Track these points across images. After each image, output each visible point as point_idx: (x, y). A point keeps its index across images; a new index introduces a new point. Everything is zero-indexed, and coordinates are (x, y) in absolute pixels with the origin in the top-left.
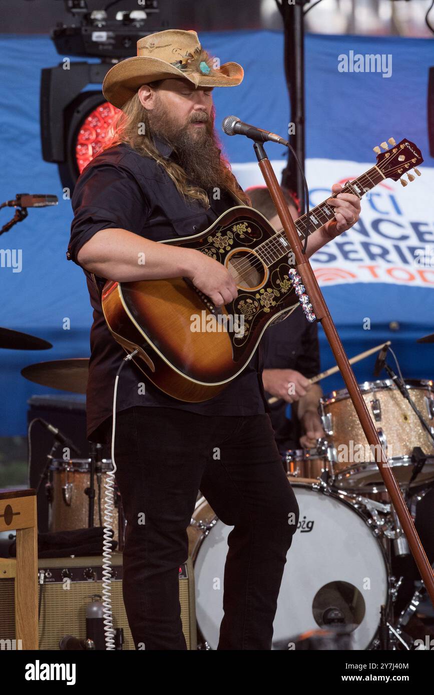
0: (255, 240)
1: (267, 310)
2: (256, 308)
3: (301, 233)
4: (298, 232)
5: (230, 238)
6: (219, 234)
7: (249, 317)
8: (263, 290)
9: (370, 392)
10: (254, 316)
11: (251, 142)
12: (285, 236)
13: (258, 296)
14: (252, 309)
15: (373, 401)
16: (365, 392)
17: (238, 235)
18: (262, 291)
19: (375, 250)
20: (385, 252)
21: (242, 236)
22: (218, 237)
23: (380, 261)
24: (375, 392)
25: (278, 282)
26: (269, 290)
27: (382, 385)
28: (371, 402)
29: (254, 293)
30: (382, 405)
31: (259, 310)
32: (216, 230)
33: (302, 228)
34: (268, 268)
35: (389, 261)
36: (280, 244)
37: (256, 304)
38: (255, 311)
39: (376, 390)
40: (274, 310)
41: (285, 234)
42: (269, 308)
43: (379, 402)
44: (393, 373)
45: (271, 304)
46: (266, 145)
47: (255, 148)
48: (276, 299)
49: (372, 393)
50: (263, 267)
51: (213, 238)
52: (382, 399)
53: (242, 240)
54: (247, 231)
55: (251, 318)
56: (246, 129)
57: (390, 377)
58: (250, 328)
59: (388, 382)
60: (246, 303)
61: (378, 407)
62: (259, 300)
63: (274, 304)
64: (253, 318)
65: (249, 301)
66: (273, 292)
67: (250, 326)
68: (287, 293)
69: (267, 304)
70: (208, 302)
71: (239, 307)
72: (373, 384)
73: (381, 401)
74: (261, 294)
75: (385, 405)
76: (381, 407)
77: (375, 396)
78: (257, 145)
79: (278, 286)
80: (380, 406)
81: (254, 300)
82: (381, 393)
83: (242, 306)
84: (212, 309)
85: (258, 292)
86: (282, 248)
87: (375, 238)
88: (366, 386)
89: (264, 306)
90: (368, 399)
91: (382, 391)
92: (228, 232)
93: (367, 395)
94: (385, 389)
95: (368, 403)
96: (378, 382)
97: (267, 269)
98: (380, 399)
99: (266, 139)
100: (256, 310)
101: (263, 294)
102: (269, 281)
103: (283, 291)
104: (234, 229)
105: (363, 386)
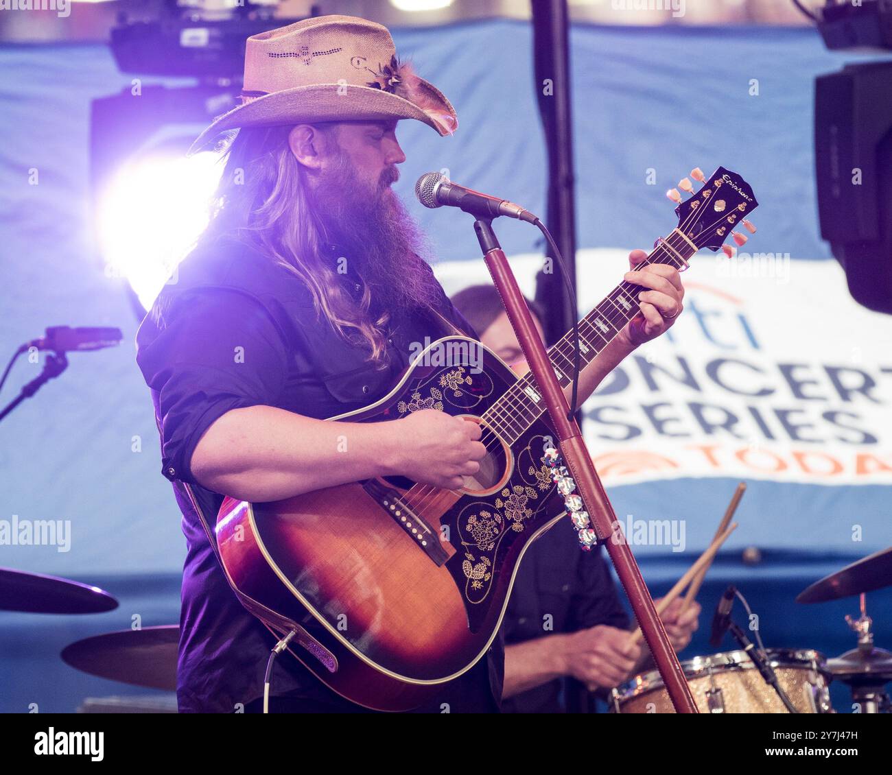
0: (481, 397)
1: (517, 527)
2: (498, 526)
3: (562, 374)
4: (556, 372)
5: (436, 401)
6: (417, 396)
7: (489, 544)
8: (507, 490)
9: (705, 676)
10: (496, 542)
11: (470, 219)
12: (534, 384)
13: (499, 504)
14: (492, 530)
15: (710, 692)
16: (693, 675)
17: (450, 392)
18: (506, 493)
19: (714, 417)
20: (731, 421)
21: (458, 394)
22: (415, 401)
23: (722, 436)
24: (714, 674)
25: (531, 471)
26: (518, 489)
27: (727, 662)
28: (707, 693)
29: (491, 499)
30: (727, 699)
31: (505, 529)
32: (411, 388)
33: (564, 365)
34: (511, 448)
35: (738, 437)
36: (527, 401)
37: (498, 518)
38: (497, 532)
39: (715, 670)
40: (531, 525)
41: (535, 379)
42: (521, 522)
43: (721, 694)
44: (745, 639)
45: (524, 514)
46: (498, 224)
47: (477, 229)
48: (531, 504)
49: (709, 677)
50: (501, 447)
51: (407, 404)
52: (726, 687)
53: (460, 401)
54: (465, 383)
55: (491, 546)
56: (460, 195)
57: (741, 646)
58: (492, 564)
59: (738, 656)
60: (479, 518)
61: (720, 703)
62: (503, 509)
63: (529, 513)
64: (495, 546)
65: (485, 514)
66: (524, 493)
67: (491, 561)
68: (549, 490)
69: (518, 517)
70: (413, 527)
71: (468, 528)
72: (708, 660)
73: (725, 691)
74: (504, 499)
75: (732, 699)
76: (726, 703)
77: (712, 681)
78: (481, 224)
79: (532, 479)
80: (723, 702)
81: (492, 511)
82: (724, 676)
83: (473, 527)
84: (422, 540)
85: (499, 495)
86: (532, 406)
87: (711, 393)
88: (697, 663)
89: (512, 521)
90: (701, 687)
91: (726, 672)
92: (433, 389)
93: (699, 681)
94: (732, 669)
95: (700, 696)
96: (719, 656)
97: (510, 450)
98: (723, 687)
99: (498, 213)
100: (500, 531)
101: (507, 498)
102: (515, 473)
103: (542, 487)
104: (443, 383)
105: (691, 665)
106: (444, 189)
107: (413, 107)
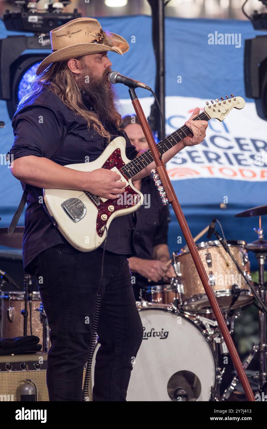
9: (205, 249)
11: (127, 88)
15: (207, 254)
16: (201, 248)
19: (212, 156)
20: (218, 158)
23: (215, 163)
24: (208, 248)
27: (213, 244)
28: (205, 255)
30: (212, 257)
35: (220, 163)
39: (209, 247)
43: (211, 255)
44: (219, 237)
46: (136, 90)
47: (130, 92)
52: (212, 253)
56: (124, 79)
57: (218, 239)
59: (217, 242)
61: (210, 258)
72: (206, 243)
75: (214, 257)
76: (212, 258)
77: (207, 251)
78: (131, 90)
80: (211, 258)
87: (212, 148)
88: (202, 244)
90: (204, 253)
91: (212, 248)
93: (203, 250)
94: (215, 247)
95: (203, 256)
96: (210, 242)
98: (211, 253)
99: (137, 86)
105: (200, 245)
106: (118, 77)
107: (107, 47)
